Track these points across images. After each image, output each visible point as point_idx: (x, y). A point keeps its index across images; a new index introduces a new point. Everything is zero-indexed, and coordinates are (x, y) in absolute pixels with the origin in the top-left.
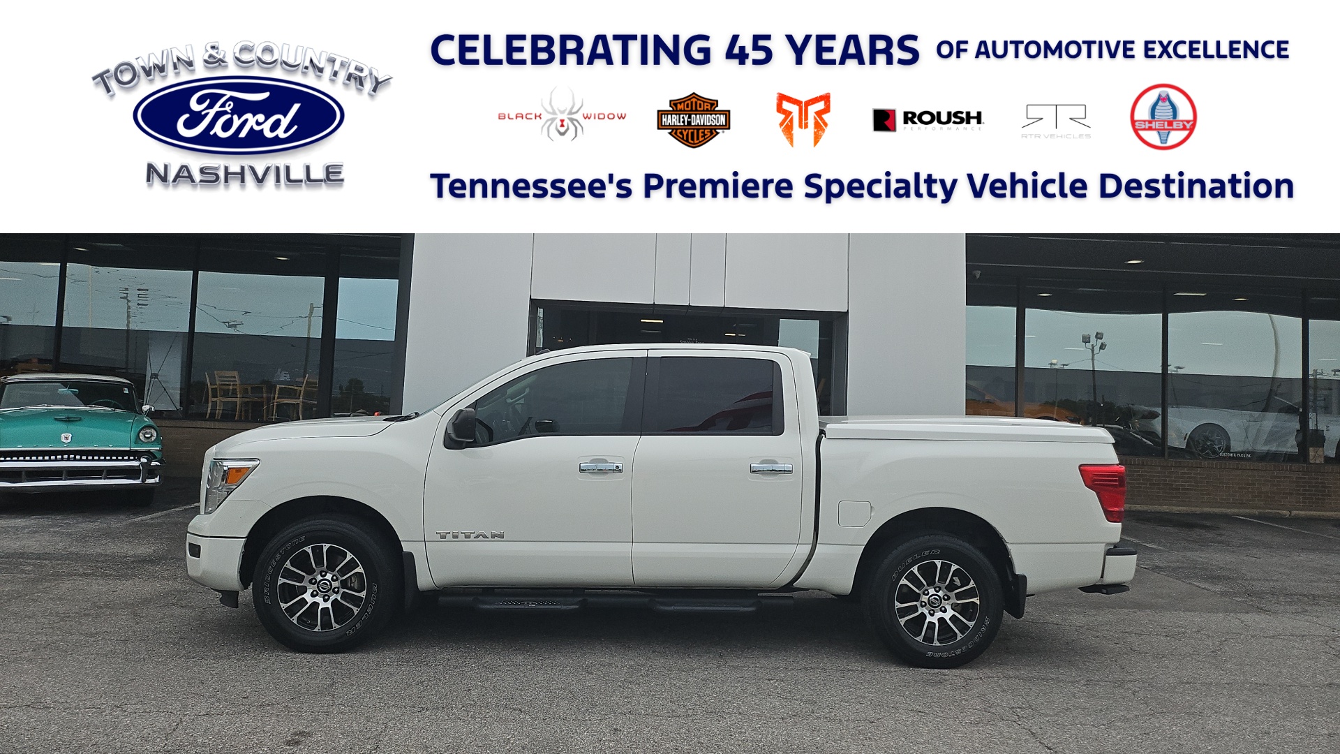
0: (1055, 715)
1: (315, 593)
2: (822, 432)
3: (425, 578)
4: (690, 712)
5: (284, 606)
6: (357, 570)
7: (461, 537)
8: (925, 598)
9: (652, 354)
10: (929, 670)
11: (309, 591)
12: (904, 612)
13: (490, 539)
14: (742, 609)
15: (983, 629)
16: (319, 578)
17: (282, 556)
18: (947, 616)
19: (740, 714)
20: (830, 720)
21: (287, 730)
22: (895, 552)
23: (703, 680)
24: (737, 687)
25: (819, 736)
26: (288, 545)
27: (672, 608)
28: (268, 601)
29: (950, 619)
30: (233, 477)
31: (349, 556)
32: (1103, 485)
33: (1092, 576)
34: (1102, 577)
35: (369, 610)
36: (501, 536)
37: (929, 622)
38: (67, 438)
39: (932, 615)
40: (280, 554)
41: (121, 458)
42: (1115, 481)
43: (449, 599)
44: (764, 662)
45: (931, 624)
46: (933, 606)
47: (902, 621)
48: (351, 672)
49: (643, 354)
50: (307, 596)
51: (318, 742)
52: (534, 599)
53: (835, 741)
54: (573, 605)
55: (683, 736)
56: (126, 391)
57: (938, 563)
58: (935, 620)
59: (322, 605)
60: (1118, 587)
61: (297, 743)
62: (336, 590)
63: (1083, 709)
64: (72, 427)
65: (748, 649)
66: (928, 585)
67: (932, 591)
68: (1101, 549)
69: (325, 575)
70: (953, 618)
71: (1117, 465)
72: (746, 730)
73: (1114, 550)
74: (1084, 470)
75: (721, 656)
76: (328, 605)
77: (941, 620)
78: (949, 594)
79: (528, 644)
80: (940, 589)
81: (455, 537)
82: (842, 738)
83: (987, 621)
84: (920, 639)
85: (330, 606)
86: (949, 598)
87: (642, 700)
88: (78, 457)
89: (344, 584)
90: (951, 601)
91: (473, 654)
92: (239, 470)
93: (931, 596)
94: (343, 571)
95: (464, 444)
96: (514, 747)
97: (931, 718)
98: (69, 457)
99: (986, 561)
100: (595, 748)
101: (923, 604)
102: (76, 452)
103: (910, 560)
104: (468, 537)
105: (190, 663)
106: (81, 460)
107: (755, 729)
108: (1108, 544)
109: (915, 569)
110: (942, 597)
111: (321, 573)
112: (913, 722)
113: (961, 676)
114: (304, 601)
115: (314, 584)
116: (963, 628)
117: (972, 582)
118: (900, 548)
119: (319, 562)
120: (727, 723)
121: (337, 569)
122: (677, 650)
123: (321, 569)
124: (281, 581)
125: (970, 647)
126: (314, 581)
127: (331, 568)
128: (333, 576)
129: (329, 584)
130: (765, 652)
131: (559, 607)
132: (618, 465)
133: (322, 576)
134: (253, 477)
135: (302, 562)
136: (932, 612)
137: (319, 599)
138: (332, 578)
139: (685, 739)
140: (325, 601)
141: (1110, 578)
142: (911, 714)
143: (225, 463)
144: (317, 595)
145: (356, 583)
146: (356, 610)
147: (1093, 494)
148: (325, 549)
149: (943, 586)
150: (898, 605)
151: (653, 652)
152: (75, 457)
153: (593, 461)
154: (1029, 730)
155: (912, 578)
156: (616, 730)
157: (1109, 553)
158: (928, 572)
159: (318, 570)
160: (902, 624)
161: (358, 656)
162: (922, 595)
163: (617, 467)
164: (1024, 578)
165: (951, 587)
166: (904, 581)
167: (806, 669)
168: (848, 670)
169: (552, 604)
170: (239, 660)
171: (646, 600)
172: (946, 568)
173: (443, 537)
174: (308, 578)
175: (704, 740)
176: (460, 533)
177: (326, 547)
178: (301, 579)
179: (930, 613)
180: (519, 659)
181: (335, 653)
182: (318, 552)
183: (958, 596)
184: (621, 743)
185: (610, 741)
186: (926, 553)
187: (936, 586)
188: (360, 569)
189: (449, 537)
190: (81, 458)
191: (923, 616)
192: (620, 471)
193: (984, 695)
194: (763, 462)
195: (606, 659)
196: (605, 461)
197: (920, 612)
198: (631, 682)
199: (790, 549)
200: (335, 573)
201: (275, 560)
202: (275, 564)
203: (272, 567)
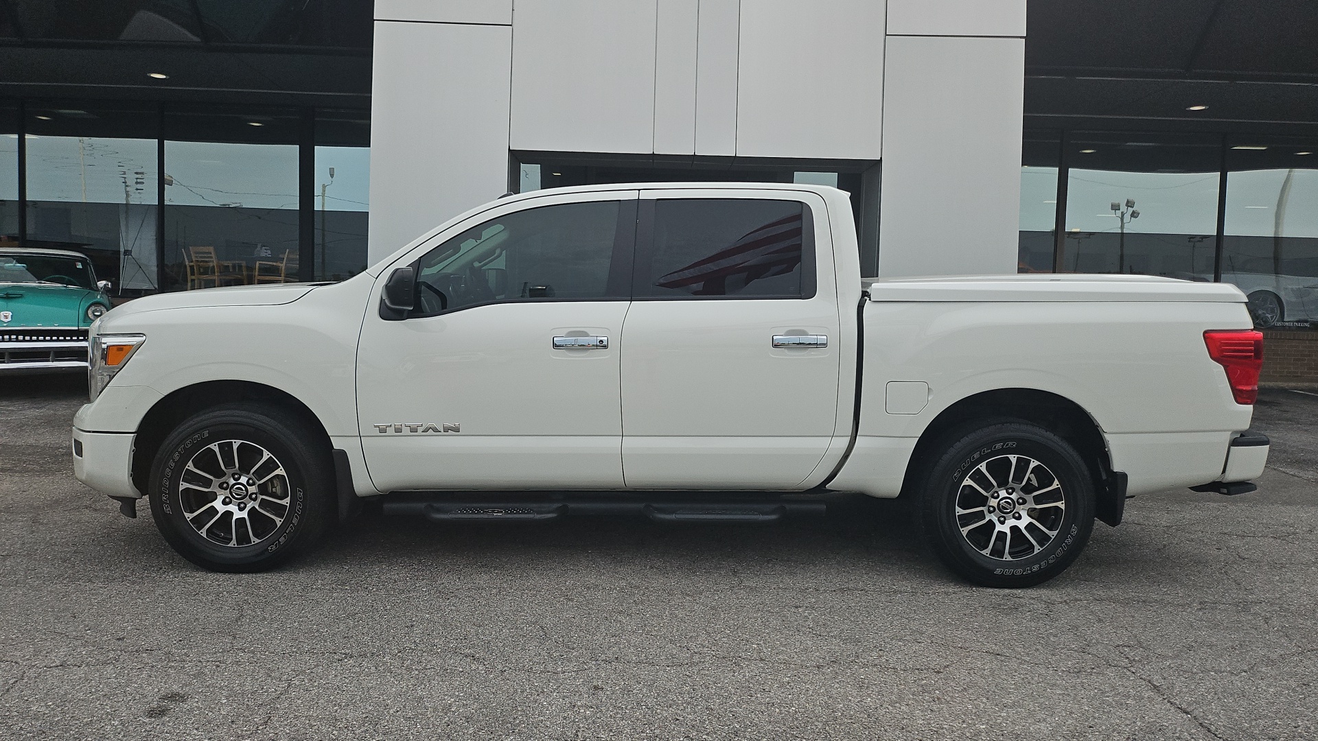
0: (1177, 656)
1: (227, 500)
2: (865, 294)
3: (362, 483)
4: (696, 658)
5: (189, 516)
6: (277, 472)
7: (406, 431)
8: (993, 502)
9: (645, 195)
10: (997, 591)
11: (220, 498)
12: (966, 520)
13: (443, 433)
14: (761, 517)
15: (1069, 541)
16: (232, 482)
17: (181, 455)
18: (1022, 524)
19: (762, 660)
20: (883, 669)
21: (153, 692)
22: (958, 445)
23: (713, 608)
24: (756, 619)
25: (869, 695)
26: (188, 442)
27: (673, 517)
28: (168, 510)
29: (1025, 528)
30: (117, 356)
31: (266, 455)
32: (1236, 357)
33: (1211, 472)
34: (1224, 471)
35: (295, 521)
36: (457, 430)
37: (999, 531)
38: (6, 317)
39: (1003, 523)
40: (179, 453)
41: (69, 338)
42: (1250, 351)
43: (395, 506)
44: (788, 581)
45: (1002, 535)
46: (1004, 511)
47: (965, 531)
48: (268, 599)
49: (633, 196)
50: (218, 504)
51: (190, 711)
52: (502, 505)
53: (892, 704)
54: (549, 513)
55: (686, 697)
56: (79, 266)
57: (1013, 459)
58: (1005, 528)
59: (237, 515)
60: (1242, 486)
61: (162, 712)
62: (254, 496)
63: (1211, 646)
64: (12, 304)
65: (768, 562)
66: (999, 486)
67: (1003, 493)
68: (1226, 438)
69: (239, 479)
70: (1030, 527)
71: (1252, 330)
72: (771, 686)
73: (1241, 440)
74: (1208, 335)
75: (735, 573)
76: (244, 514)
77: (1014, 529)
78: (1026, 497)
79: (497, 558)
80: (1014, 490)
81: (398, 430)
82: (901, 698)
83: (1074, 530)
84: (987, 552)
85: (246, 516)
86: (1025, 502)
87: (635, 640)
88: (21, 338)
89: (263, 489)
90: (1027, 506)
91: (428, 572)
92: (120, 348)
93: (1001, 500)
94: (260, 474)
95: (405, 314)
96: (455, 718)
97: (1014, 664)
98: (10, 337)
99: (1075, 454)
100: (565, 718)
101: (992, 509)
102: (18, 333)
103: (976, 456)
104: (414, 430)
105: (71, 588)
106: (24, 340)
107: (782, 685)
108: (1235, 432)
109: (983, 467)
110: (1015, 500)
111: (233, 475)
112: (992, 671)
113: (1039, 599)
114: (213, 511)
115: (226, 489)
116: (1042, 539)
117: (1056, 482)
118: (965, 440)
119: (229, 462)
120: (744, 676)
121: (252, 471)
122: (680, 565)
123: (232, 471)
124: (183, 486)
125: (1050, 562)
126: (225, 485)
127: (244, 469)
128: (249, 479)
129: (244, 489)
130: (789, 567)
131: (531, 516)
132: (602, 338)
133: (235, 479)
134: (138, 357)
135: (208, 463)
136: (1002, 519)
137: (232, 508)
138: (248, 482)
139: (689, 703)
140: (241, 509)
141: (1233, 475)
142: (988, 658)
143: (104, 340)
144: (230, 502)
145: (278, 488)
146: (279, 521)
147: (1219, 369)
148: (235, 447)
149: (1018, 486)
150: (959, 511)
151: (651, 567)
152: (17, 338)
153: (570, 334)
154: (1149, 682)
155: (979, 477)
156: (596, 688)
157: (1235, 443)
158: (1000, 470)
159: (229, 471)
160: (964, 534)
161: (285, 576)
162: (990, 498)
163: (601, 341)
164: (1124, 476)
165: (1028, 489)
166: (968, 481)
167: (842, 590)
168: (895, 592)
169: (523, 513)
170: (134, 583)
171: (641, 506)
172: (1022, 466)
173: (383, 431)
174: (216, 482)
175: (715, 704)
176: (403, 426)
177: (236, 444)
178: (208, 483)
179: (999, 520)
180: (483, 579)
181: (252, 573)
182: (226, 450)
183: (1037, 500)
184: (601, 711)
185: (587, 707)
186: (999, 446)
187: (1008, 486)
188: (281, 471)
189: (391, 431)
190: (24, 338)
191: (991, 525)
192: (605, 347)
193: (1077, 628)
194: (789, 333)
195: (592, 579)
196: (585, 334)
197: (987, 519)
198: (620, 612)
199: (823, 443)
200: (251, 475)
201: (173, 460)
202: (173, 465)
203: (170, 469)
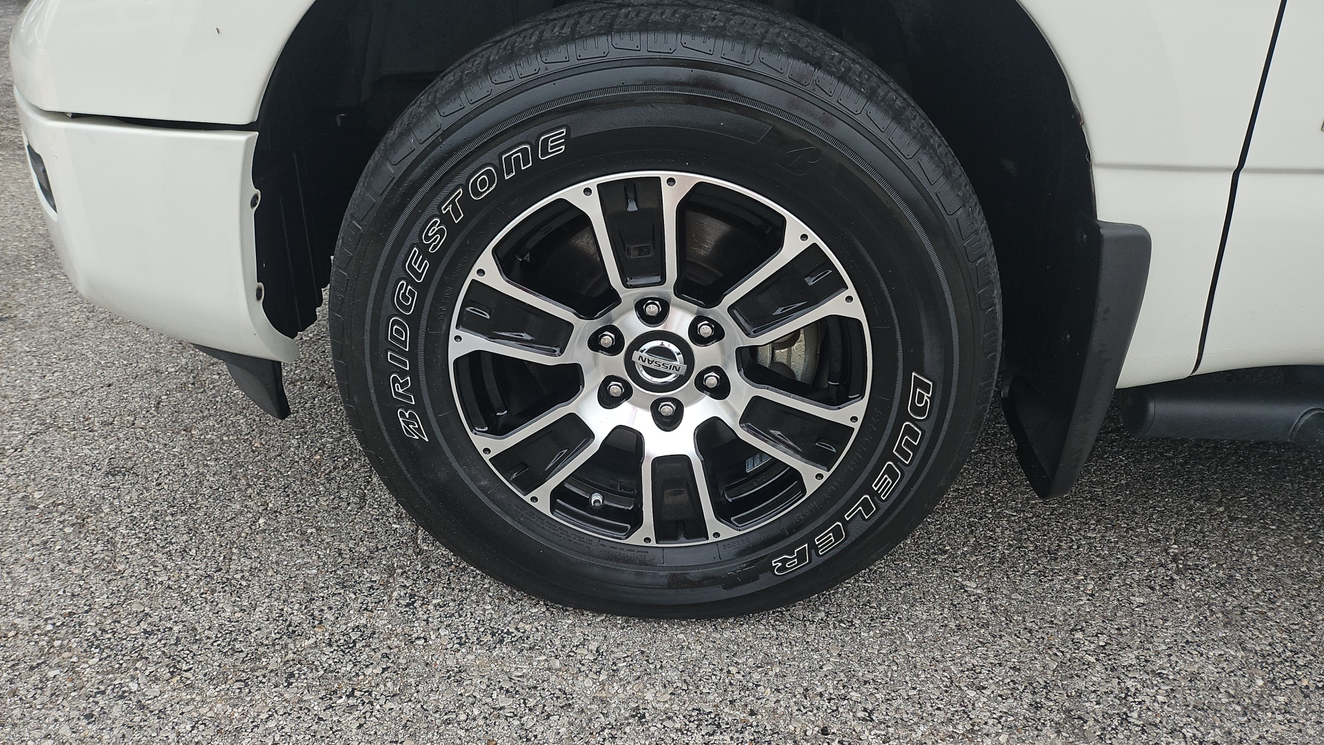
1: (619, 390)
5: (490, 447)
11: (594, 386)
16: (636, 327)
17: (454, 230)
26: (480, 176)
28: (414, 430)
40: (446, 219)
50: (585, 406)
59: (657, 444)
62: (714, 379)
69: (661, 317)
76: (683, 442)
115: (614, 350)
119: (640, 259)
123: (644, 288)
124: (463, 343)
126: (611, 340)
133: (646, 320)
137: (638, 419)
138: (693, 329)
140: (668, 425)
144: (627, 394)
146: (812, 477)
148: (670, 198)
174: (583, 328)
177: (678, 187)
178: (556, 334)
182: (633, 209)
188: (846, 305)
201: (423, 249)
202: (424, 268)
203: (410, 282)
